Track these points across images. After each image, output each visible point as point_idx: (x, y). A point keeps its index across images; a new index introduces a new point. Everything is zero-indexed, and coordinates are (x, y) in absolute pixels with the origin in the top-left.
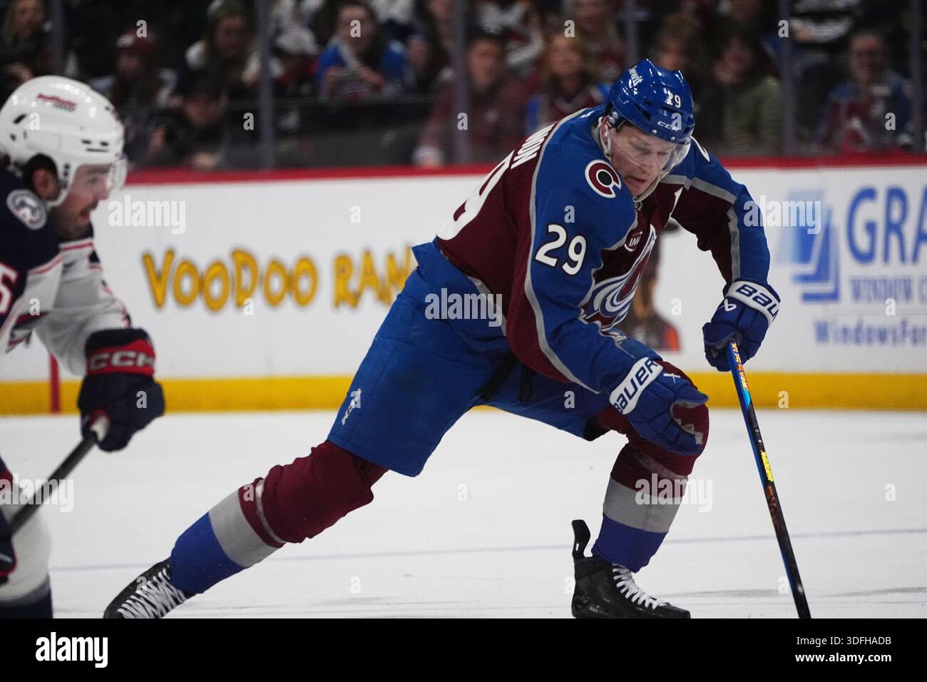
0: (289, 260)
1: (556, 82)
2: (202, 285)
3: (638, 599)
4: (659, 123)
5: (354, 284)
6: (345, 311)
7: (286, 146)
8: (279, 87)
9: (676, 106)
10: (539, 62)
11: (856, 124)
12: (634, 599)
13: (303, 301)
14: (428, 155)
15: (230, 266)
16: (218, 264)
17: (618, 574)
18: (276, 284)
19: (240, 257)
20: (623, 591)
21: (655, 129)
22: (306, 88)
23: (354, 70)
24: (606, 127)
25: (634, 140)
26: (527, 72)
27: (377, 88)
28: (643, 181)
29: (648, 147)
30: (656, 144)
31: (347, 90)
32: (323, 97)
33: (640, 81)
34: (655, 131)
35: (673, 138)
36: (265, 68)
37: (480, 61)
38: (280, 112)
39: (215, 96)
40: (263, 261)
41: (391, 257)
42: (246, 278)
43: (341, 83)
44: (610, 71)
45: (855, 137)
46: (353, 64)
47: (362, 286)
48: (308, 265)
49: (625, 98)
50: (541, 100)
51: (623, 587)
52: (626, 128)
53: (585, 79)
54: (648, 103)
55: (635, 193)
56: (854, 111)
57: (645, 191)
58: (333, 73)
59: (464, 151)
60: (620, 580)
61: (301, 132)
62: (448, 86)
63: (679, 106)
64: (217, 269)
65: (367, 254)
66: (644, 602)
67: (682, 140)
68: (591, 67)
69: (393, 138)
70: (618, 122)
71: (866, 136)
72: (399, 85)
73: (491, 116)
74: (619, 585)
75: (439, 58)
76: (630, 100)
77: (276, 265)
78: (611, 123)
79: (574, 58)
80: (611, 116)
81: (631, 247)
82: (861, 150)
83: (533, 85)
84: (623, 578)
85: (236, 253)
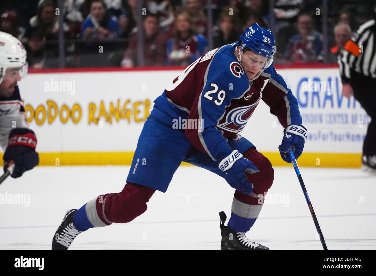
0: (70, 105)
1: (179, 33)
2: (35, 115)
3: (248, 244)
4: (262, 49)
5: (97, 115)
6: (93, 125)
7: (69, 59)
8: (67, 35)
9: (269, 43)
10: (172, 25)
11: (300, 51)
12: (246, 245)
13: (76, 121)
14: (127, 62)
15: (46, 107)
16: (42, 106)
17: (239, 234)
18: (65, 114)
19: (50, 104)
20: (241, 241)
21: (260, 52)
22: (78, 35)
23: (97, 29)
24: (240, 50)
25: (251, 56)
26: (167, 29)
27: (107, 35)
28: (254, 73)
29: (257, 60)
30: (260, 58)
31: (94, 36)
32: (84, 39)
33: (254, 32)
34: (260, 53)
35: (267, 56)
36: (61, 27)
37: (149, 26)
38: (67, 45)
39: (41, 38)
40: (60, 105)
41: (112, 104)
42: (53, 112)
43: (91, 34)
44: (201, 29)
45: (300, 57)
46: (97, 25)
47: (100, 116)
48: (78, 107)
49: (247, 39)
50: (173, 41)
51: (241, 240)
52: (247, 52)
53: (191, 32)
54: (258, 41)
55: (250, 77)
56: (300, 46)
57: (254, 78)
58: (88, 30)
59: (142, 61)
60: (240, 237)
61: (76, 53)
62: (135, 34)
63: (270, 43)
64: (41, 108)
65: (102, 102)
66: (250, 246)
67: (270, 57)
68: (193, 27)
69: (112, 56)
70: (245, 48)
71: (304, 56)
72: (115, 34)
73: (153, 47)
74: (240, 239)
75: (132, 23)
76: (250, 40)
77: (65, 107)
78: (242, 49)
79: (187, 24)
80: (242, 46)
81: (247, 99)
82: (302, 62)
83: (170, 35)
84: (241, 236)
85: (48, 102)
